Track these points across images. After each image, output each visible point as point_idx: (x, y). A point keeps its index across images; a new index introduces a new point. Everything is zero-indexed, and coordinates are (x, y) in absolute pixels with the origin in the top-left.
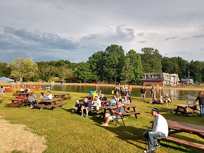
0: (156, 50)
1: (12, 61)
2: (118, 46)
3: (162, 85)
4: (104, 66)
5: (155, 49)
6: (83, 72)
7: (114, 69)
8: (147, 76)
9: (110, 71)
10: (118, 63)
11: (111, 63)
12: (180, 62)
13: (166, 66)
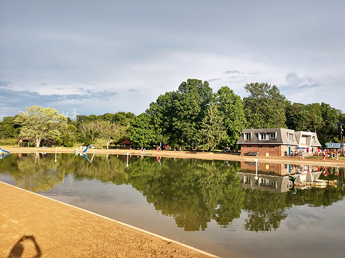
0: (274, 88)
1: (22, 112)
2: (201, 81)
3: (278, 153)
4: (174, 119)
5: (272, 86)
6: (137, 129)
7: (192, 123)
8: (248, 135)
9: (186, 127)
10: (199, 111)
11: (186, 113)
12: (326, 112)
13: (298, 119)
